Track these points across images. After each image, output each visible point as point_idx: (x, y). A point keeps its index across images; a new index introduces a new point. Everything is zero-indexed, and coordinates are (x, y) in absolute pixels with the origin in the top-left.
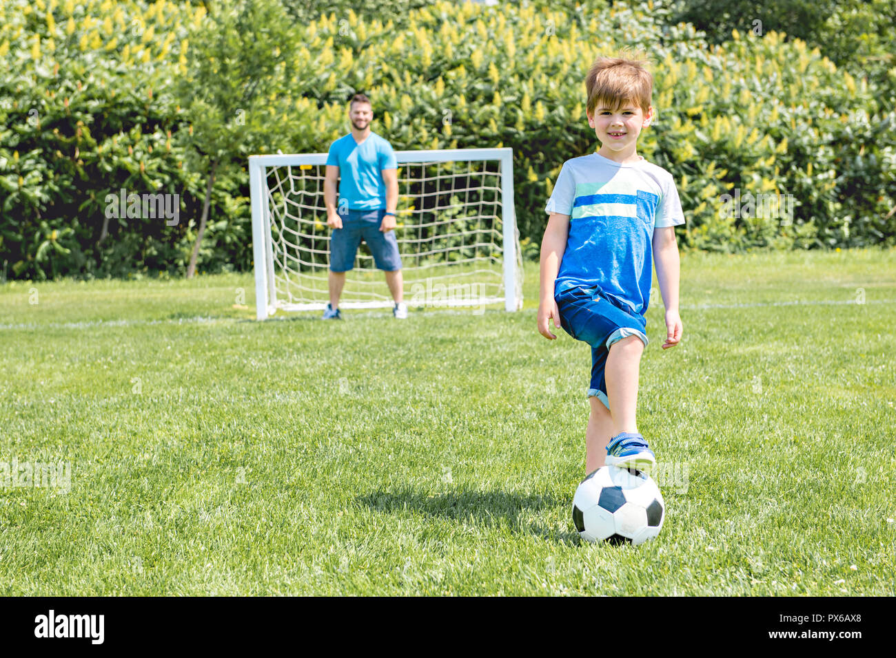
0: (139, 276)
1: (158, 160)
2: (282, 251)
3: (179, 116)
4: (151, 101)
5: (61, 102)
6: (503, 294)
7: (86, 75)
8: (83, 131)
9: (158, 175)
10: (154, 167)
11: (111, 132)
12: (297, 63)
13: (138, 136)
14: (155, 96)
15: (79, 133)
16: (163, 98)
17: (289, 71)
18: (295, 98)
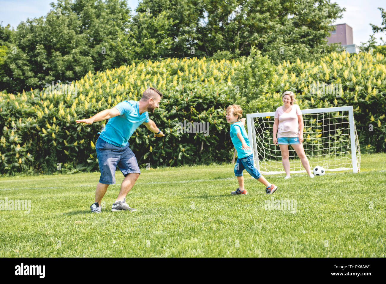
0: (214, 164)
1: (221, 120)
2: (263, 151)
3: (229, 102)
4: (218, 96)
5: (185, 99)
6: (352, 166)
7: (194, 89)
8: (193, 109)
9: (221, 125)
10: (219, 122)
11: (203, 109)
12: (273, 80)
13: (213, 111)
14: (220, 95)
15: (191, 110)
16: (222, 96)
17: (270, 83)
18: (272, 94)
